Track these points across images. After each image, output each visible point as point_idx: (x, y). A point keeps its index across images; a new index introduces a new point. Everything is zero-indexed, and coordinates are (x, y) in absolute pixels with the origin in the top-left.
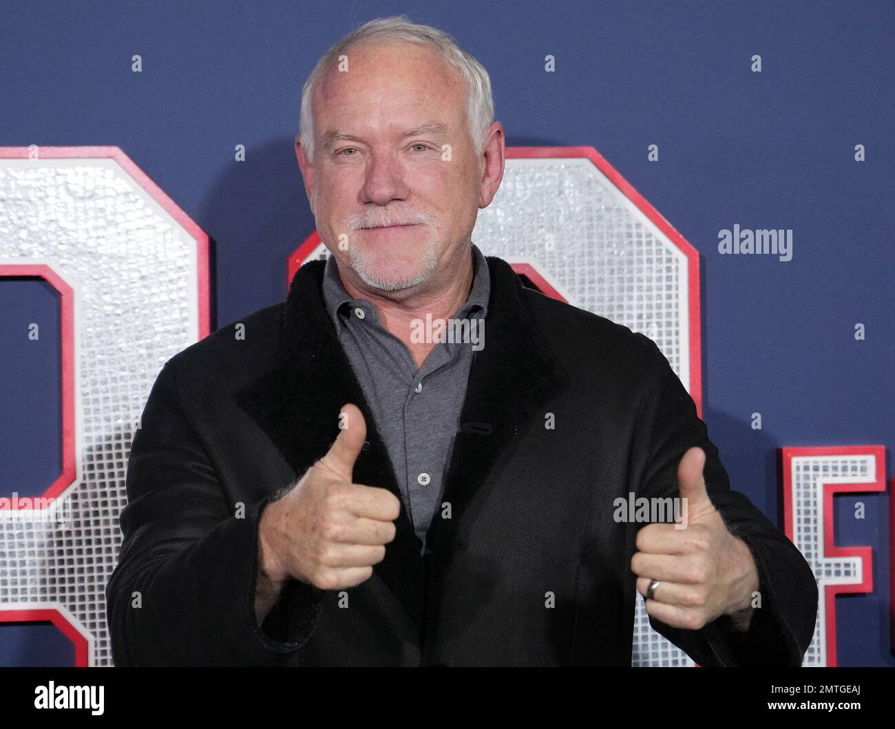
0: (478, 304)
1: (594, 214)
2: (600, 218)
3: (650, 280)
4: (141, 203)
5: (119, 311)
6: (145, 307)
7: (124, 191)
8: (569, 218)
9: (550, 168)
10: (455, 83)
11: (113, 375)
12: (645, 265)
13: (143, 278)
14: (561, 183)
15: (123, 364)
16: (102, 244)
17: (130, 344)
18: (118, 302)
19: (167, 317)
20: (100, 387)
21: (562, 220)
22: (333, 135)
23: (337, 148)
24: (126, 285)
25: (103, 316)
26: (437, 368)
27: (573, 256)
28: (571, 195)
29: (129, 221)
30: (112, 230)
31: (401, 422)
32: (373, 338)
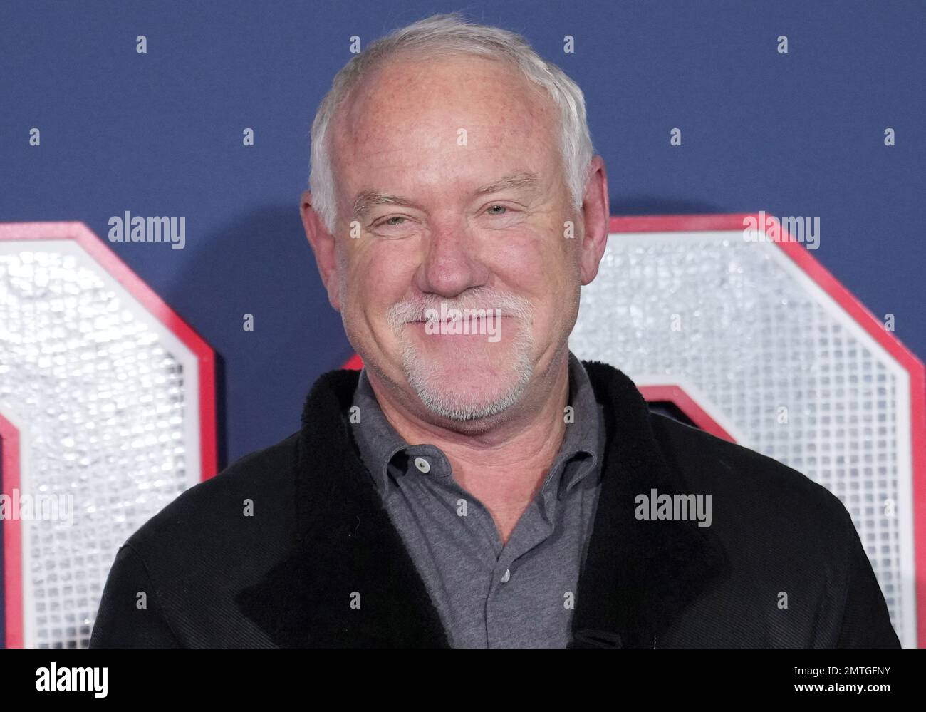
0: (584, 450)
1: (772, 312)
2: (781, 318)
3: (854, 406)
4: (115, 305)
5: (85, 461)
6: (124, 455)
7: (90, 287)
8: (737, 317)
9: (708, 246)
10: (542, 110)
11: (78, 554)
12: (847, 385)
13: (119, 413)
14: (724, 268)
15: (92, 538)
16: (59, 363)
17: (103, 508)
18: (85, 448)
19: (155, 469)
20: (59, 571)
21: (725, 321)
22: (369, 197)
23: (377, 215)
24: (96, 423)
25: (62, 469)
26: (531, 546)
27: (742, 373)
28: (739, 285)
29: (97, 330)
30: (74, 343)
31: (482, 628)
32: (440, 499)
